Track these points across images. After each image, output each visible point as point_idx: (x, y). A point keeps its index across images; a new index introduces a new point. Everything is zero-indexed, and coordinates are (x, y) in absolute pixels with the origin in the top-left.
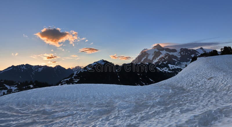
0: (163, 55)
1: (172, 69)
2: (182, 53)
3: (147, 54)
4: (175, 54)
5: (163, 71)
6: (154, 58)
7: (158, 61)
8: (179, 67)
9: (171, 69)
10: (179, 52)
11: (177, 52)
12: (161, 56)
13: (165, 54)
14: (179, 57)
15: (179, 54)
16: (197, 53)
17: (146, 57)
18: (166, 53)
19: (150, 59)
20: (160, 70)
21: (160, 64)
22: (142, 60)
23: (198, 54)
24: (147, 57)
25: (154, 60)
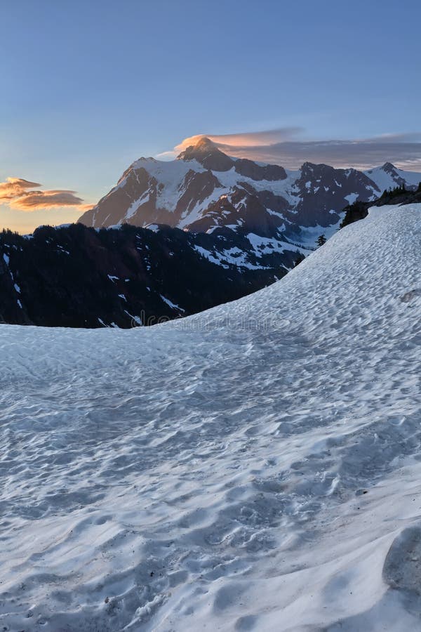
0: (227, 190)
1: (263, 255)
2: (308, 184)
3: (154, 181)
4: (277, 187)
5: (223, 262)
6: (183, 205)
7: (200, 217)
8: (294, 249)
9: (258, 255)
10: (297, 182)
11: (287, 179)
12: (217, 195)
13: (235, 188)
14: (295, 201)
15: (297, 190)
16: (368, 188)
17: (147, 199)
18: (238, 183)
19: (167, 207)
20: (212, 259)
21: (209, 231)
22: (130, 213)
23: (375, 192)
24: (153, 199)
25: (187, 211)
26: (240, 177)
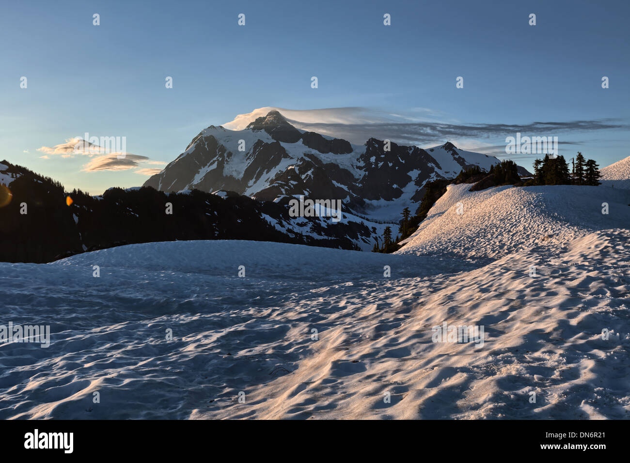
0: (294, 161)
1: (328, 225)
2: (373, 159)
3: (223, 149)
4: (343, 160)
5: (289, 230)
6: (252, 173)
7: (267, 186)
8: (358, 220)
9: (324, 225)
10: (362, 156)
11: (353, 154)
12: (284, 165)
13: (302, 159)
14: (359, 174)
15: (362, 164)
16: (430, 165)
17: (215, 166)
18: (305, 155)
19: (235, 174)
20: (278, 227)
21: (276, 200)
22: (197, 179)
23: (436, 169)
24: (221, 166)
25: (254, 180)
26: (307, 149)
